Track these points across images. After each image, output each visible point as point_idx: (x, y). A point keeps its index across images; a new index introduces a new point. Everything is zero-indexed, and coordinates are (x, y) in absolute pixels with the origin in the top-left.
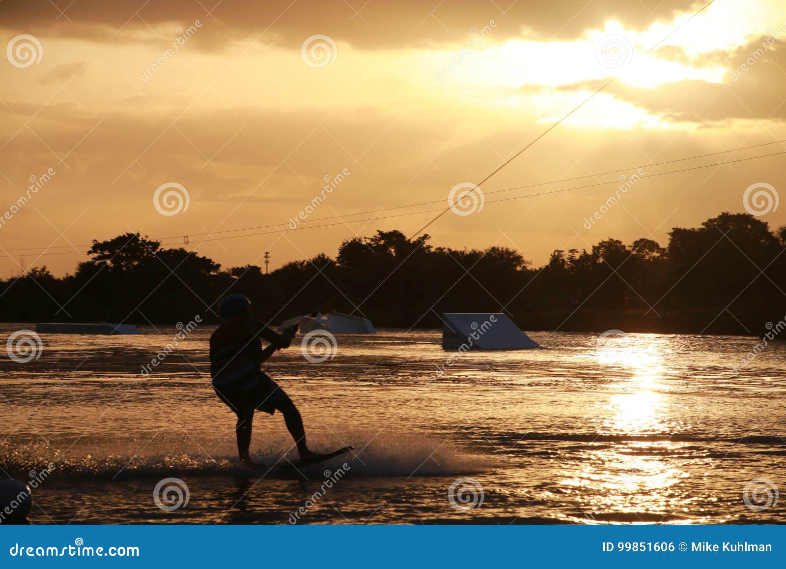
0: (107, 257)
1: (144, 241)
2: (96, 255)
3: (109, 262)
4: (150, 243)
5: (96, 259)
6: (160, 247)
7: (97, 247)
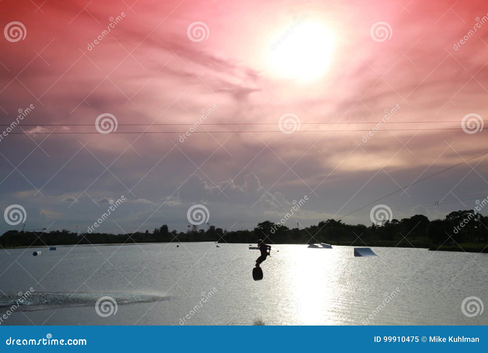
0: (261, 227)
1: (270, 223)
2: (259, 226)
3: (262, 228)
4: (272, 223)
5: (259, 227)
6: (274, 224)
7: (259, 224)
